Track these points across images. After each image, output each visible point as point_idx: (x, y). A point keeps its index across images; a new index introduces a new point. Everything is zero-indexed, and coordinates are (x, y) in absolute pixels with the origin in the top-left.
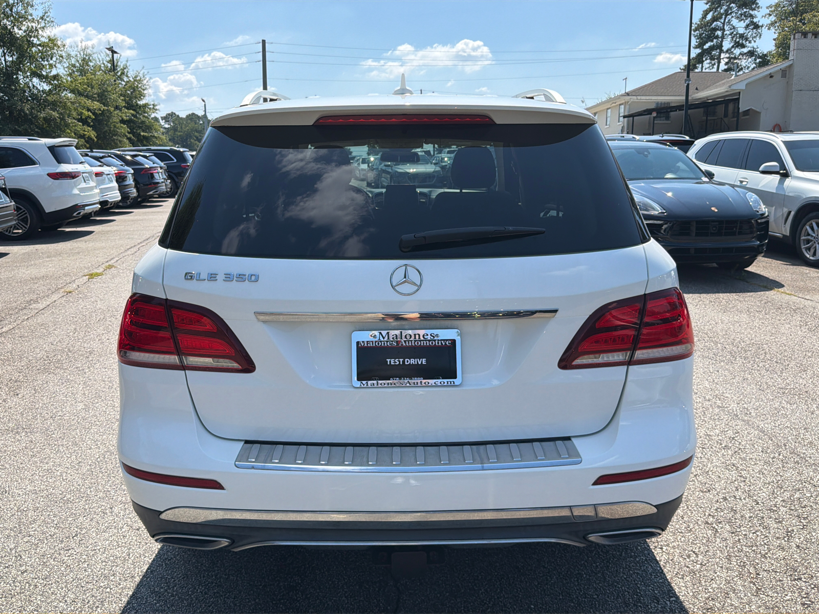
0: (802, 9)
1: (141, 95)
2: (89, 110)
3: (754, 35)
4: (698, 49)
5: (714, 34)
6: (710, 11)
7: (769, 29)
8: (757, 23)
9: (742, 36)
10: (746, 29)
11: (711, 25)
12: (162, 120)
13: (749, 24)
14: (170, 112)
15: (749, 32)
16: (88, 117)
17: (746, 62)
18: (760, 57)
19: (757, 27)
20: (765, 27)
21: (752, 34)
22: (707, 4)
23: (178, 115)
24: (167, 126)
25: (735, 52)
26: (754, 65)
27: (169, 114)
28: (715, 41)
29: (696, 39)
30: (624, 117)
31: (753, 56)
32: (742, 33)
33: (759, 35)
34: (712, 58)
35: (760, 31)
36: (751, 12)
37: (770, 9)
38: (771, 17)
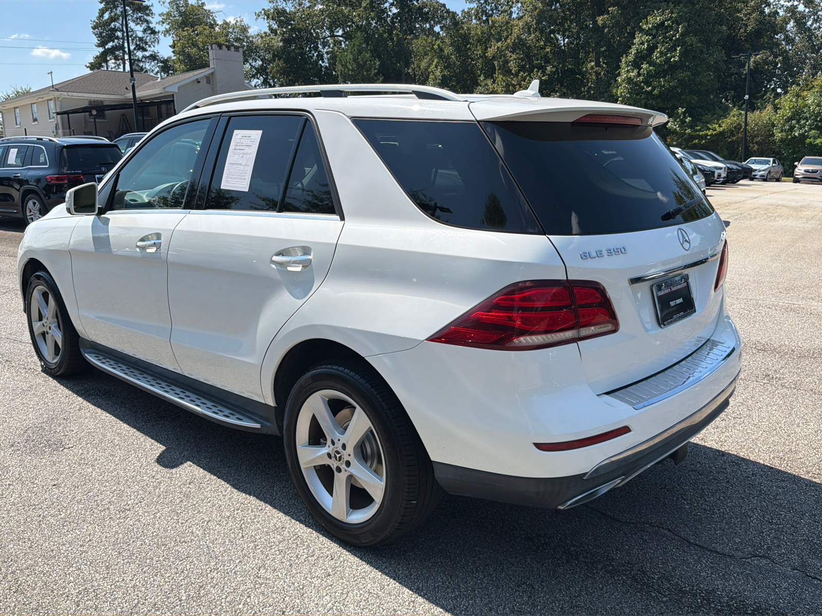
0: (192, 21)
3: (152, 40)
4: (101, 48)
5: (115, 35)
6: (107, 10)
7: (165, 35)
8: (154, 29)
9: (141, 39)
10: (144, 33)
11: (110, 25)
13: (146, 29)
15: (147, 37)
17: (150, 65)
18: (162, 62)
19: (153, 32)
20: (161, 33)
21: (150, 39)
22: (101, 3)
25: (137, 54)
26: (157, 69)
28: (116, 41)
29: (97, 37)
30: (58, 114)
31: (155, 60)
32: (141, 36)
33: (157, 41)
34: (116, 58)
35: (157, 37)
36: (145, 17)
37: (163, 17)
38: (165, 25)
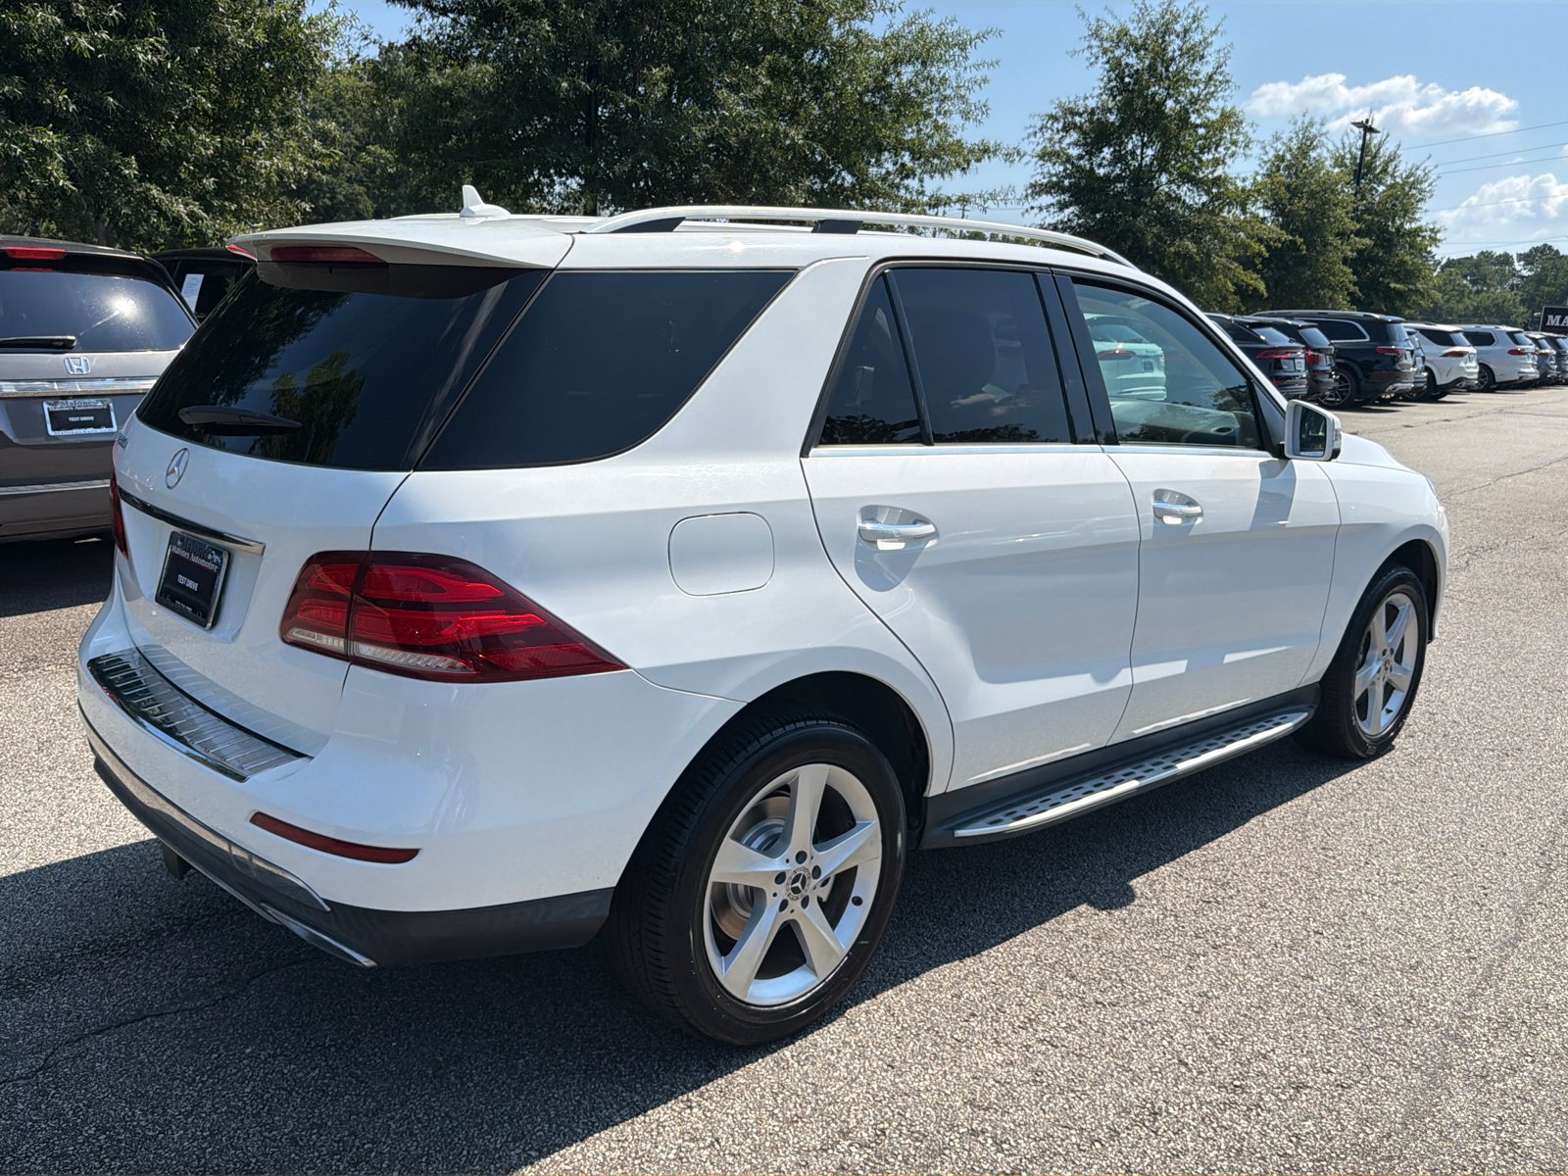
1: (1408, 211)
2: (1260, 241)
12: (1519, 261)
14: (1540, 244)
16: (1258, 254)
23: (1557, 252)
24: (1525, 273)
27: (1536, 249)
